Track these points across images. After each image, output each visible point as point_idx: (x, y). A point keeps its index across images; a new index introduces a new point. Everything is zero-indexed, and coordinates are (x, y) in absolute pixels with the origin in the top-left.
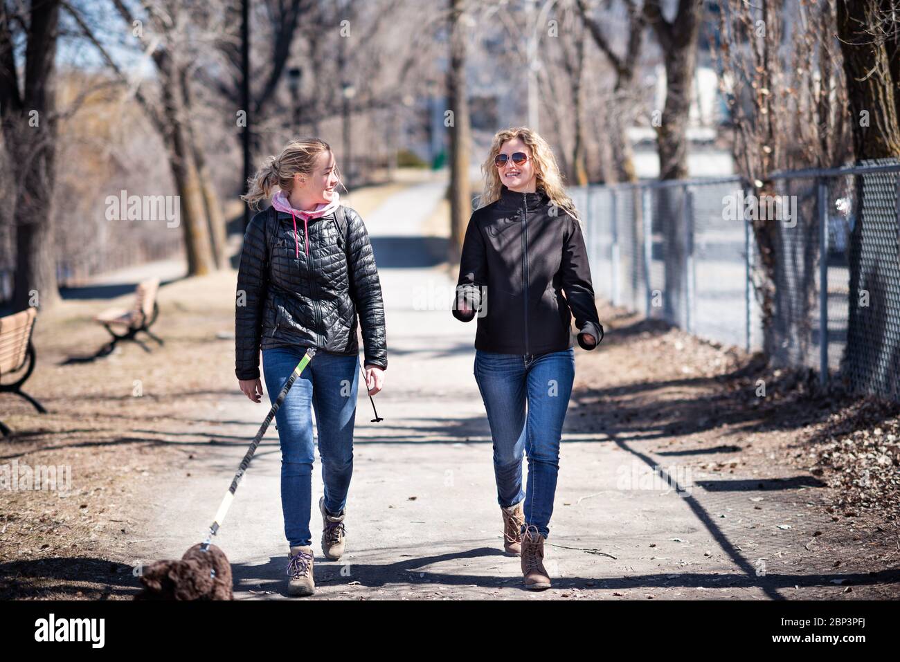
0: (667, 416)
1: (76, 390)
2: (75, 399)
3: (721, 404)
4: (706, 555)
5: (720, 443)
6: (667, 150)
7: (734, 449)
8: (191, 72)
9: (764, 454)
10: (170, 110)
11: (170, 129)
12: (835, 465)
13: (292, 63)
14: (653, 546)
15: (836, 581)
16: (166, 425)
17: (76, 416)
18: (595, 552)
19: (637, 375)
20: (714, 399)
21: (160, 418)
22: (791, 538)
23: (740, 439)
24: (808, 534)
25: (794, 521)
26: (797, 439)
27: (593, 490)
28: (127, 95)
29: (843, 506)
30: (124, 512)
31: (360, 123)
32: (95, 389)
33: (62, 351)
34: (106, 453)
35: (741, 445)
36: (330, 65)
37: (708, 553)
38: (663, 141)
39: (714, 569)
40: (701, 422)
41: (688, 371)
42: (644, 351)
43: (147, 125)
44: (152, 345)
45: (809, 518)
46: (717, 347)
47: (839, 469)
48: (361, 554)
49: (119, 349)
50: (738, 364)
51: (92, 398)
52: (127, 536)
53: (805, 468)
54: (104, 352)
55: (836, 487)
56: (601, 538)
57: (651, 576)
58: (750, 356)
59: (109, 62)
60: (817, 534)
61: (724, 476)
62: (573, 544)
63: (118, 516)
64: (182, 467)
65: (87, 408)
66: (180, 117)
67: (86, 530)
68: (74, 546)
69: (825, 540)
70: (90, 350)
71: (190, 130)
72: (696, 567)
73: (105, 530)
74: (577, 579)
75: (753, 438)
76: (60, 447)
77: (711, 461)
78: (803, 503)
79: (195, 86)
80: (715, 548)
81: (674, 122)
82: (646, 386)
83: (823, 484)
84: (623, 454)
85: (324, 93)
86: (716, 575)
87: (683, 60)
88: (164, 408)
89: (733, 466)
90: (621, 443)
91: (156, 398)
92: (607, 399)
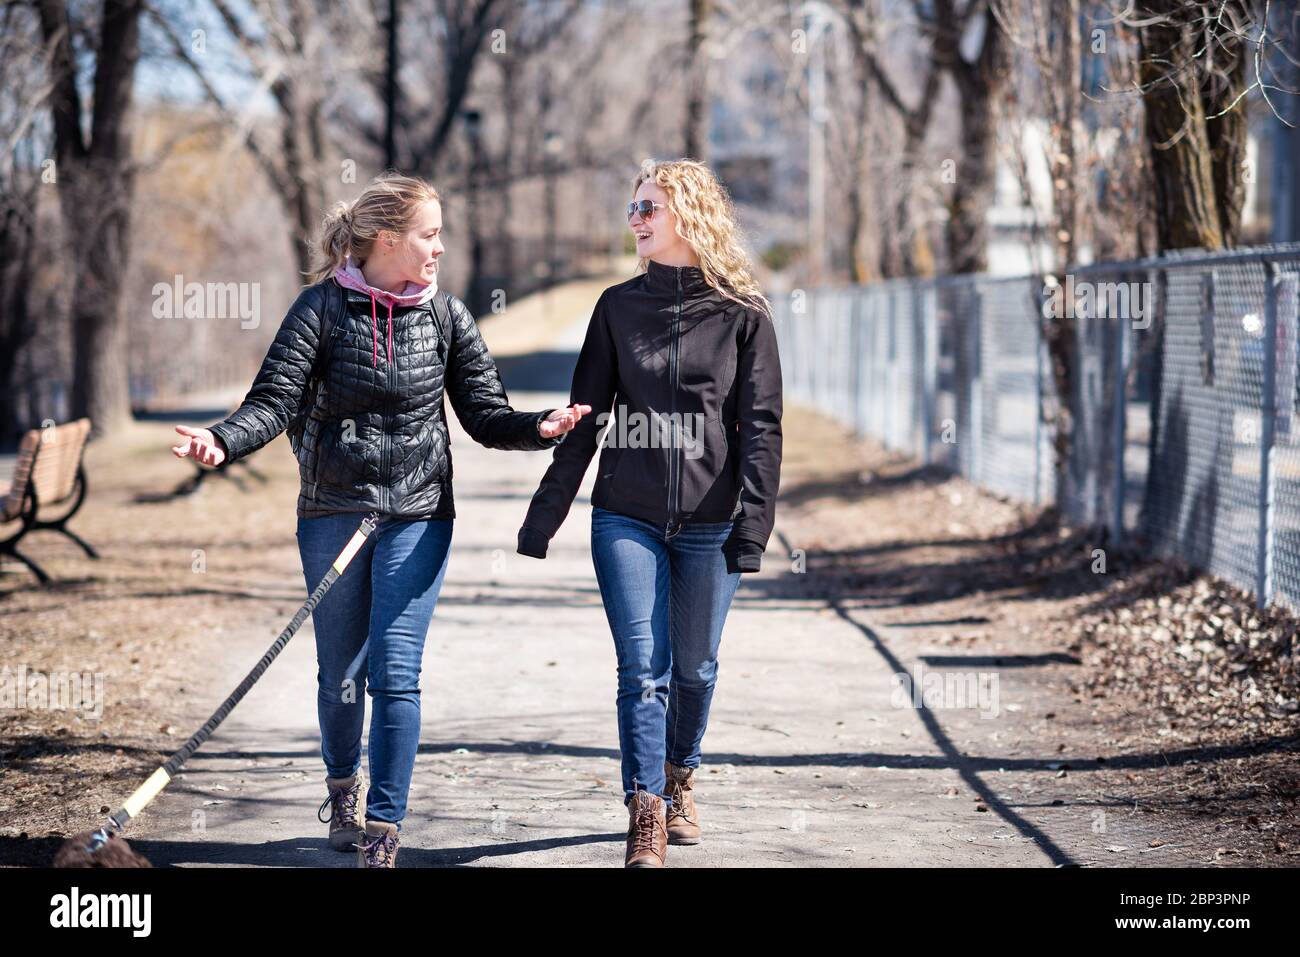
0: (911, 582)
1: (143, 535)
2: (139, 546)
3: (987, 569)
4: (903, 735)
5: (966, 614)
6: (961, 235)
7: (982, 621)
8: (326, 111)
9: (1017, 628)
10: (293, 164)
11: (292, 190)
12: (1100, 640)
13: (473, 102)
14: (840, 723)
15: (1052, 766)
16: (256, 577)
17: (138, 565)
18: (765, 728)
19: (890, 534)
20: (977, 563)
21: (248, 568)
22: (1018, 721)
23: (992, 610)
24: (1039, 717)
25: (1027, 702)
26: (1064, 611)
27: (784, 661)
28: (235, 141)
29: (1092, 687)
30: (185, 669)
31: (570, 190)
32: (168, 535)
33: (129, 488)
34: (171, 605)
35: (991, 616)
36: (532, 106)
37: (907, 732)
38: (957, 223)
39: (907, 750)
40: (952, 589)
41: (957, 530)
42: (910, 505)
43: (261, 184)
44: (252, 483)
45: (1045, 698)
46: (1004, 501)
47: (1104, 645)
48: (473, 723)
49: (205, 487)
50: (1022, 521)
51: (162, 545)
52: (186, 696)
53: (1062, 643)
54: (183, 490)
55: (1094, 665)
56: (777, 714)
57: (827, 755)
58: (1039, 512)
59: (211, 96)
60: (1050, 716)
61: (958, 651)
62: (739, 719)
63: (177, 674)
64: (267, 623)
65: (155, 555)
66: (308, 173)
67: (135, 687)
68: (118, 704)
69: (1058, 723)
70: (166, 488)
71: (322, 192)
72: (885, 747)
73: (159, 688)
74: (735, 755)
75: (1009, 609)
76: (113, 598)
77: (945, 634)
78: (1043, 682)
79: (332, 131)
80: (918, 728)
81: (970, 198)
82: (899, 546)
83: (1077, 662)
84: (841, 625)
85: (520, 145)
86: (908, 756)
87: (985, 113)
88: (256, 557)
89: (973, 640)
90: (843, 613)
91: (247, 546)
92: (842, 561)
